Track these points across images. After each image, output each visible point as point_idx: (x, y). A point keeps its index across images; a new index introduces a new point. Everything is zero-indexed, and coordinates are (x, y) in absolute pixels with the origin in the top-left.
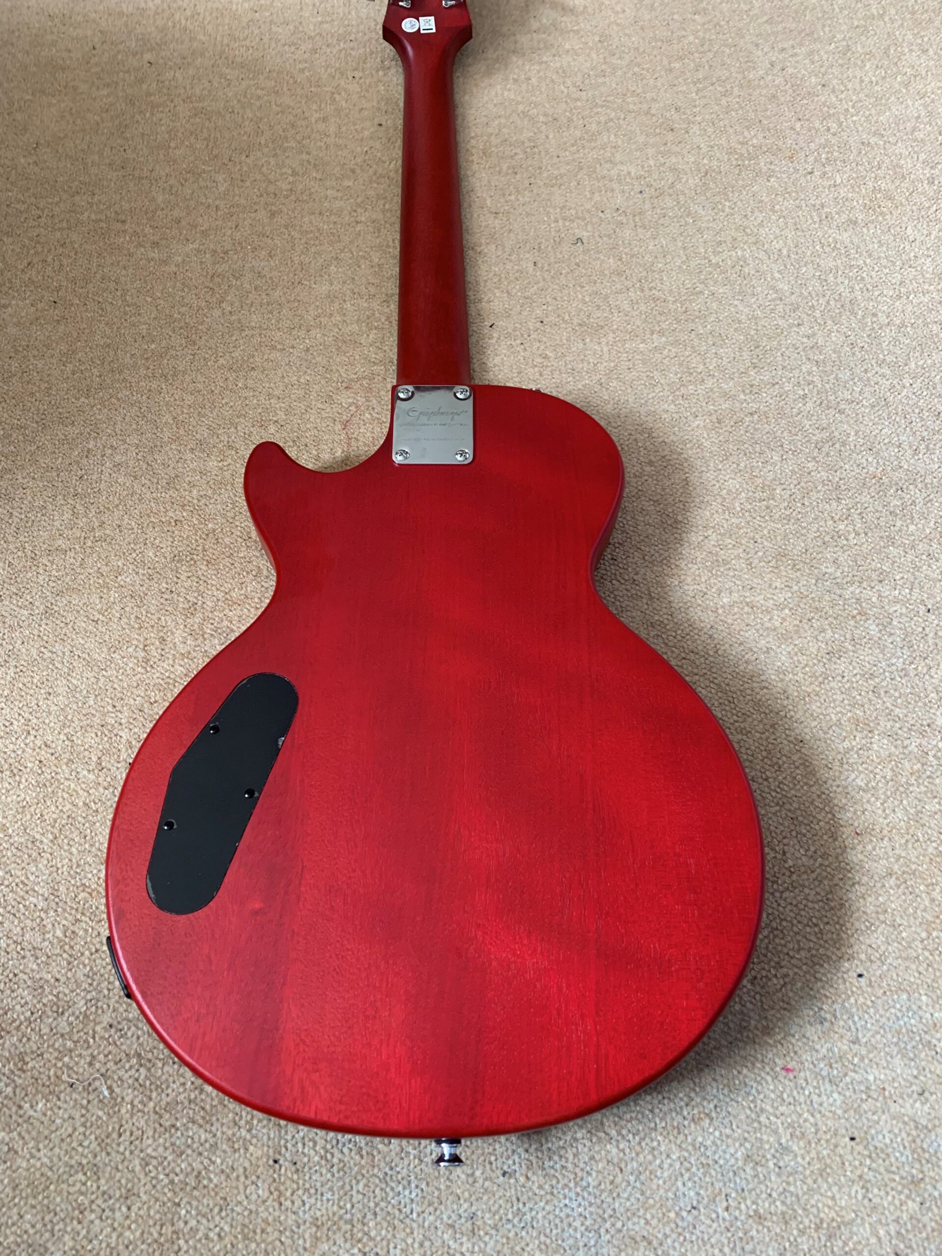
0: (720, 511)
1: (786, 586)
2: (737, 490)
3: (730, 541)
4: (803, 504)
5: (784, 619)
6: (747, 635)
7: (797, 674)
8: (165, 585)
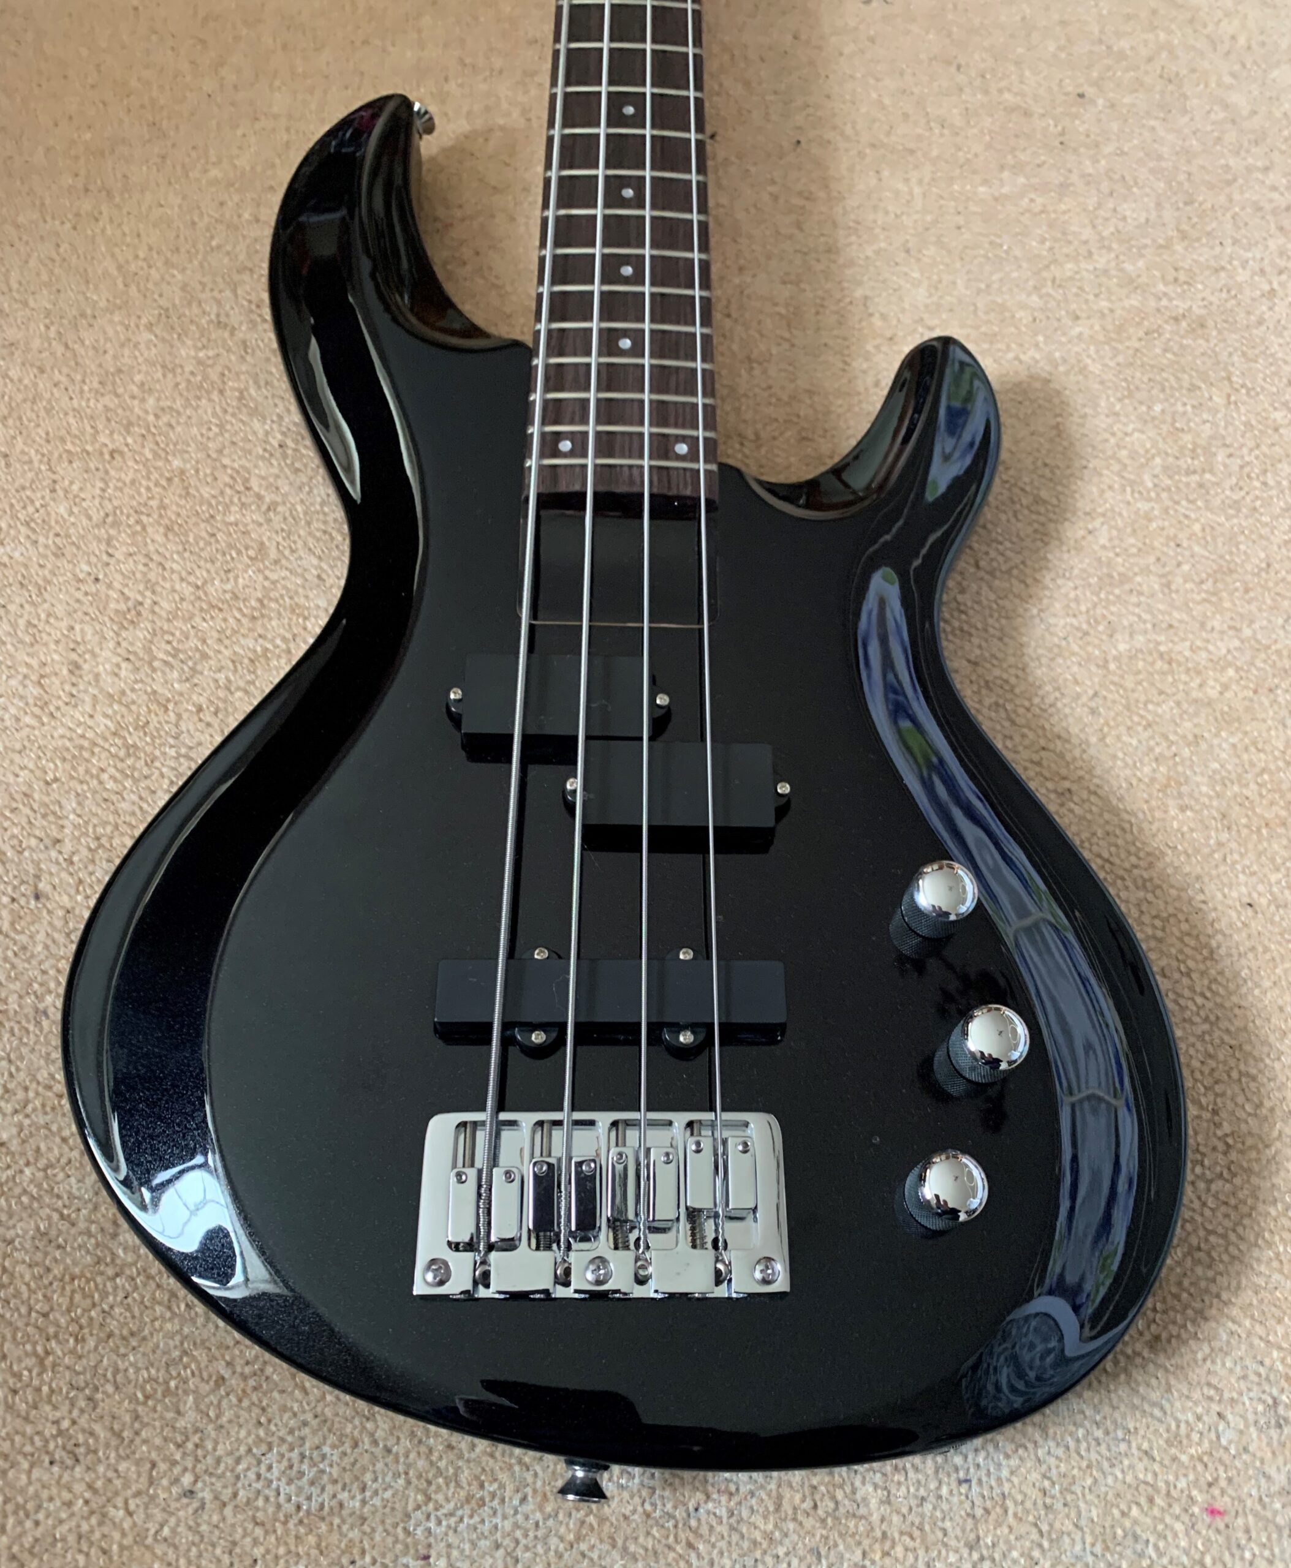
0: (1116, 486)
1: (1230, 628)
2: (1147, 451)
3: (1132, 541)
4: (1265, 484)
5: (1226, 687)
6: (1160, 711)
7: (1247, 785)
8: (86, 568)
